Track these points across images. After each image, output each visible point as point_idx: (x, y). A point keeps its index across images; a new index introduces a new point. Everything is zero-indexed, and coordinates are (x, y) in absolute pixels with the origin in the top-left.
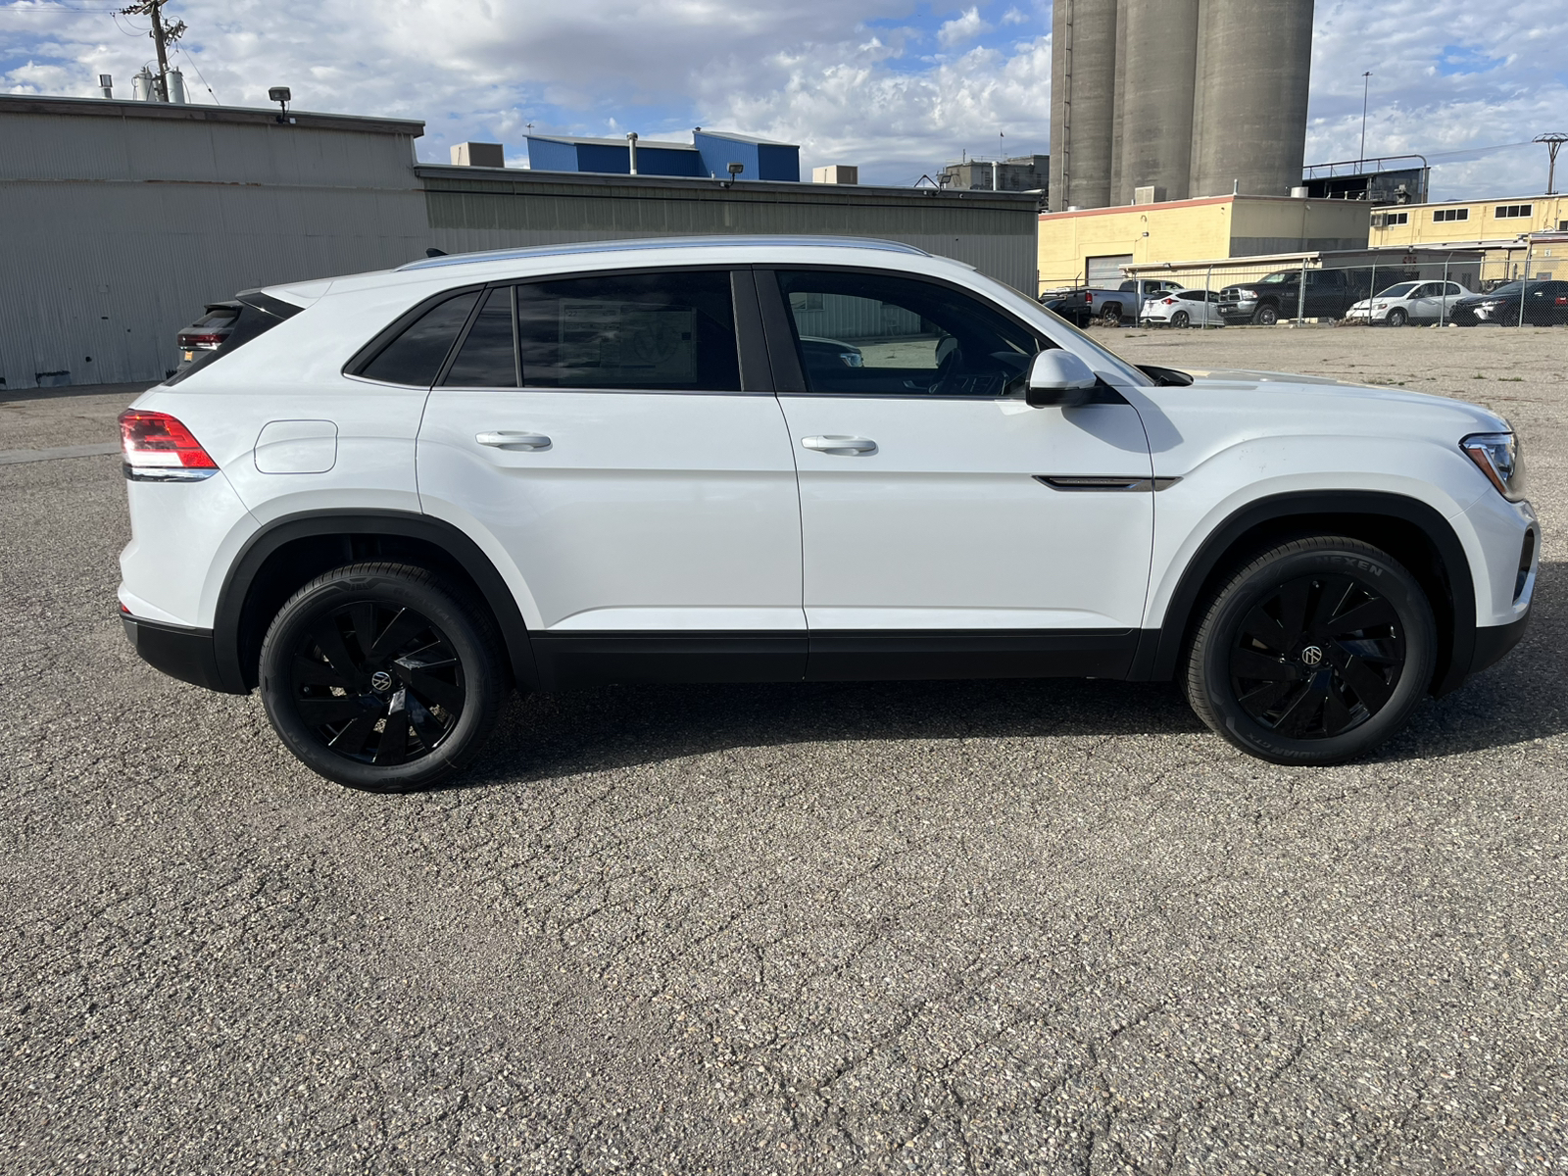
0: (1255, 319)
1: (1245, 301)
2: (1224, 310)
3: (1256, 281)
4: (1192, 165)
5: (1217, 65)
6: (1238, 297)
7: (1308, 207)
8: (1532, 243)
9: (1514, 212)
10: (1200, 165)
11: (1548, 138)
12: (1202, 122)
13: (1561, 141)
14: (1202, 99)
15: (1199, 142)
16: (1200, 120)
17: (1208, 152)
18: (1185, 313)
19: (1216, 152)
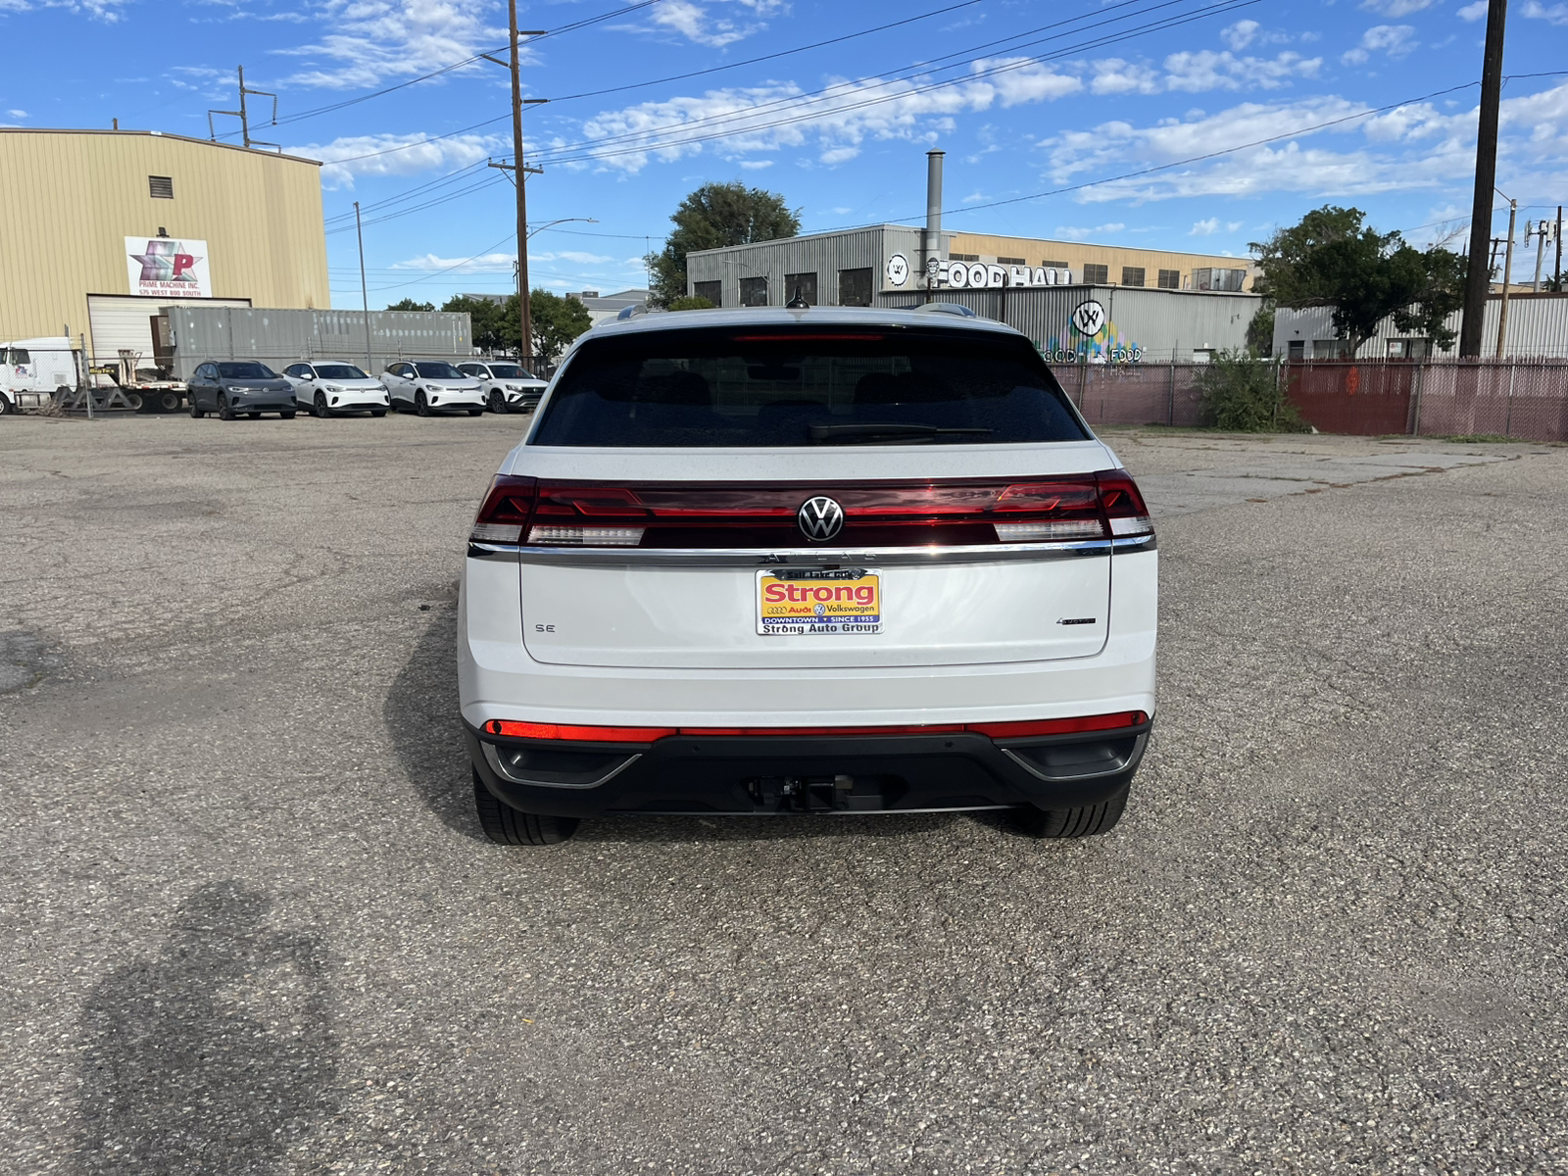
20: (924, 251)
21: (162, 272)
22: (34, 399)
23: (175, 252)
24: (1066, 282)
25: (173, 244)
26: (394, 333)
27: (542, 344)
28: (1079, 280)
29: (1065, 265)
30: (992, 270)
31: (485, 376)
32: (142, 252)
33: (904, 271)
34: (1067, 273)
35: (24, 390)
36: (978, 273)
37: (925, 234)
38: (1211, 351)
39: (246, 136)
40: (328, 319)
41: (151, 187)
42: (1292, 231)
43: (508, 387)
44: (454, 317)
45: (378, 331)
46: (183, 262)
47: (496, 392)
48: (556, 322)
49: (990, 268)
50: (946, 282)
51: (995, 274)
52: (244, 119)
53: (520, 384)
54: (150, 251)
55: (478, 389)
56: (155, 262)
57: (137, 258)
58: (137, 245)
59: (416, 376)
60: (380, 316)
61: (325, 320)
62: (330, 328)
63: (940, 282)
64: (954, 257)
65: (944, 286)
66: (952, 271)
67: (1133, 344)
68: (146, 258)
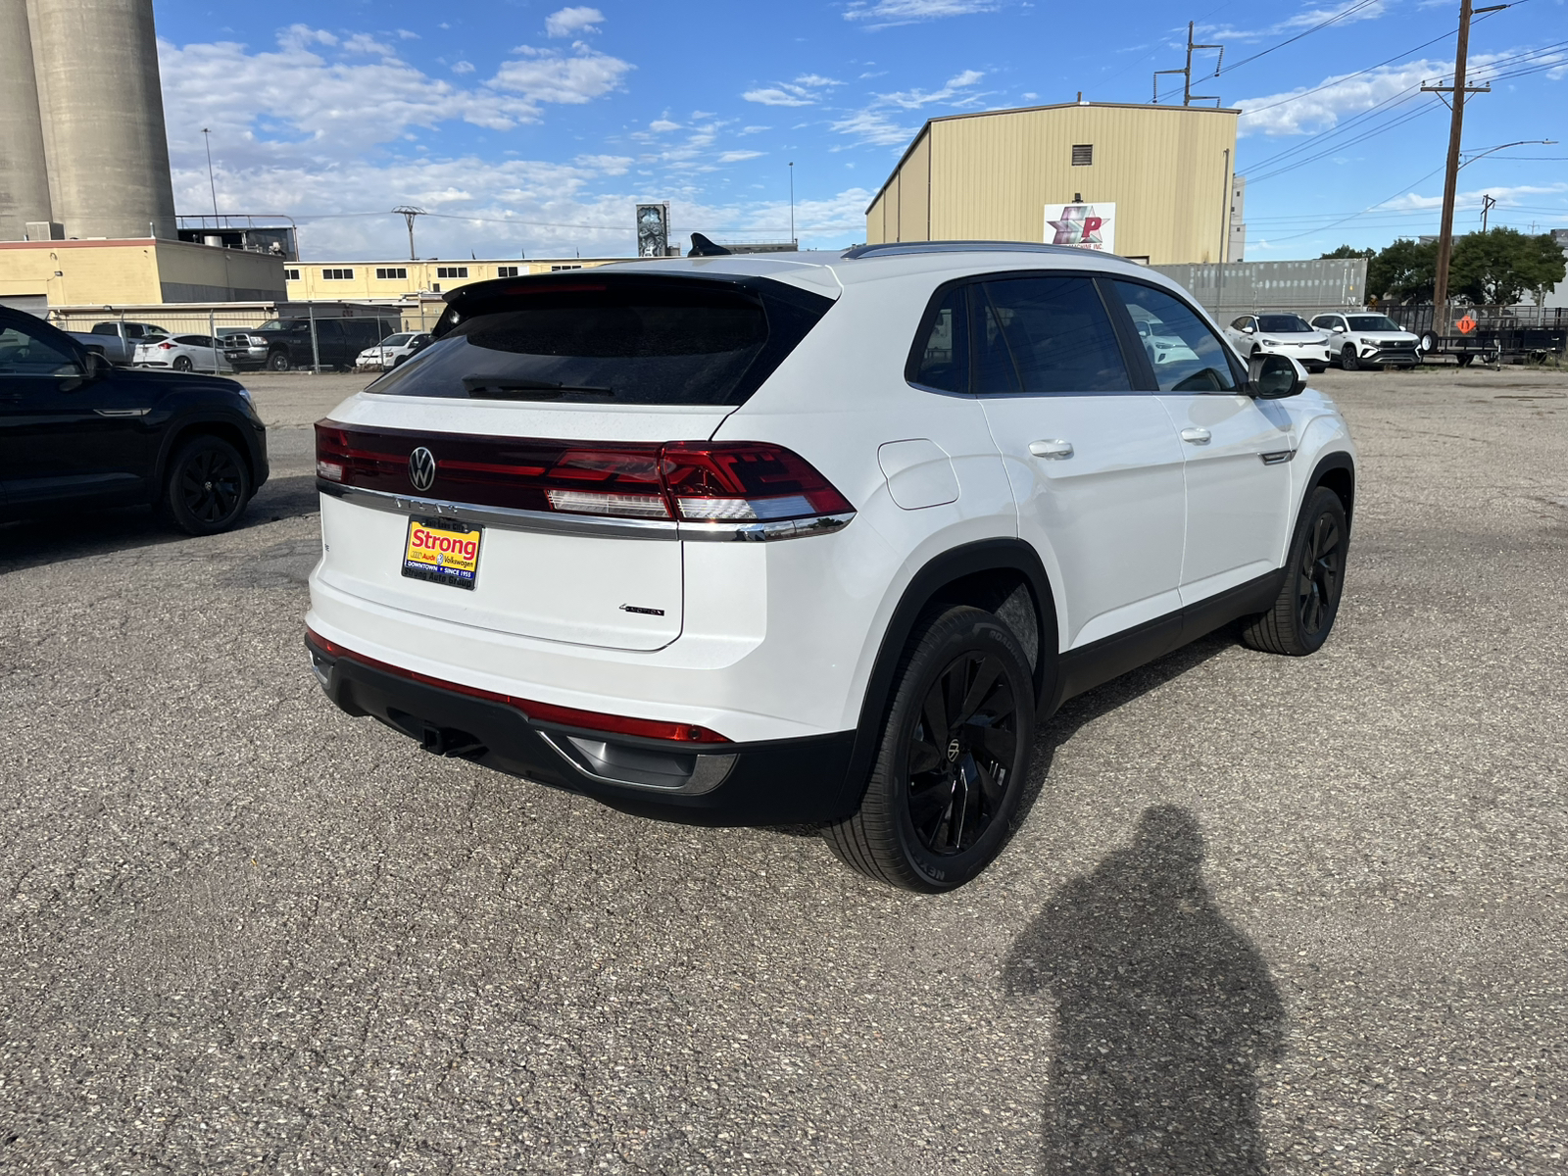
0: (269, 365)
1: (255, 347)
2: (233, 356)
3: (256, 328)
4: (52, 203)
5: (63, 100)
6: (247, 343)
7: (228, 257)
8: (422, 302)
9: (392, 274)
10: (62, 205)
11: (403, 210)
12: (57, 159)
13: (415, 214)
14: (51, 134)
15: (56, 179)
16: (53, 157)
17: (69, 191)
18: (189, 361)
19: (79, 192)
21: (1073, 235)
22: (943, 354)
23: (1086, 216)
25: (1086, 207)
26: (1275, 284)
27: (1496, 291)
31: (1340, 329)
32: (1057, 218)
35: (936, 348)
39: (1187, 91)
40: (1206, 273)
41: (1074, 155)
43: (1363, 341)
44: (1347, 264)
45: (1257, 282)
46: (1093, 224)
47: (1350, 346)
48: (1515, 264)
52: (1187, 75)
53: (1379, 337)
54: (1065, 217)
55: (1323, 343)
56: (1067, 226)
57: (1052, 224)
58: (1054, 212)
59: (1255, 330)
60: (1262, 267)
61: (1202, 274)
62: (1206, 283)
68: (1060, 224)
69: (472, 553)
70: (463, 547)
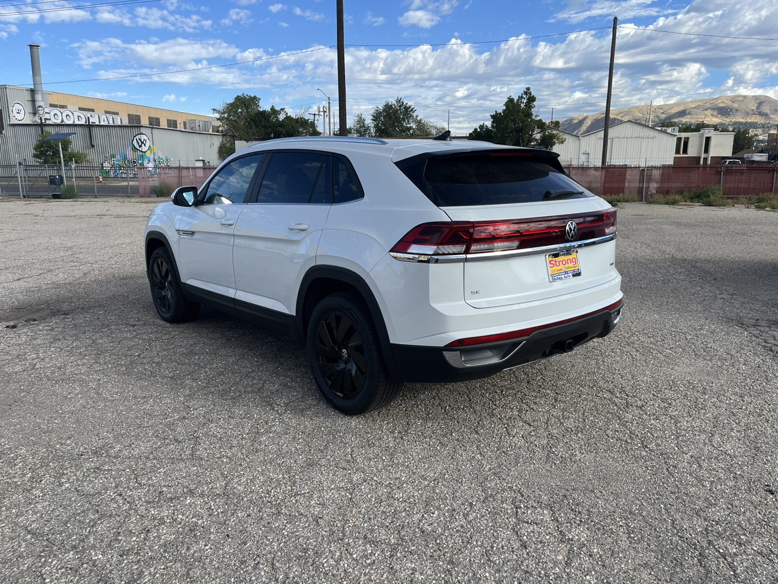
20: (33, 101)
24: (119, 123)
28: (126, 122)
29: (117, 114)
30: (76, 114)
33: (23, 112)
34: (119, 118)
36: (67, 115)
37: (33, 92)
38: (203, 161)
42: (231, 105)
49: (74, 113)
50: (50, 119)
51: (78, 116)
63: (46, 119)
64: (51, 105)
65: (48, 122)
66: (52, 114)
67: (166, 157)
69: (575, 262)
70: (571, 261)
